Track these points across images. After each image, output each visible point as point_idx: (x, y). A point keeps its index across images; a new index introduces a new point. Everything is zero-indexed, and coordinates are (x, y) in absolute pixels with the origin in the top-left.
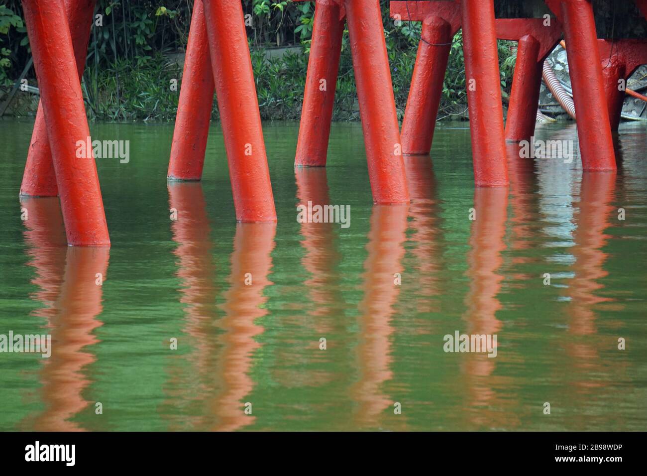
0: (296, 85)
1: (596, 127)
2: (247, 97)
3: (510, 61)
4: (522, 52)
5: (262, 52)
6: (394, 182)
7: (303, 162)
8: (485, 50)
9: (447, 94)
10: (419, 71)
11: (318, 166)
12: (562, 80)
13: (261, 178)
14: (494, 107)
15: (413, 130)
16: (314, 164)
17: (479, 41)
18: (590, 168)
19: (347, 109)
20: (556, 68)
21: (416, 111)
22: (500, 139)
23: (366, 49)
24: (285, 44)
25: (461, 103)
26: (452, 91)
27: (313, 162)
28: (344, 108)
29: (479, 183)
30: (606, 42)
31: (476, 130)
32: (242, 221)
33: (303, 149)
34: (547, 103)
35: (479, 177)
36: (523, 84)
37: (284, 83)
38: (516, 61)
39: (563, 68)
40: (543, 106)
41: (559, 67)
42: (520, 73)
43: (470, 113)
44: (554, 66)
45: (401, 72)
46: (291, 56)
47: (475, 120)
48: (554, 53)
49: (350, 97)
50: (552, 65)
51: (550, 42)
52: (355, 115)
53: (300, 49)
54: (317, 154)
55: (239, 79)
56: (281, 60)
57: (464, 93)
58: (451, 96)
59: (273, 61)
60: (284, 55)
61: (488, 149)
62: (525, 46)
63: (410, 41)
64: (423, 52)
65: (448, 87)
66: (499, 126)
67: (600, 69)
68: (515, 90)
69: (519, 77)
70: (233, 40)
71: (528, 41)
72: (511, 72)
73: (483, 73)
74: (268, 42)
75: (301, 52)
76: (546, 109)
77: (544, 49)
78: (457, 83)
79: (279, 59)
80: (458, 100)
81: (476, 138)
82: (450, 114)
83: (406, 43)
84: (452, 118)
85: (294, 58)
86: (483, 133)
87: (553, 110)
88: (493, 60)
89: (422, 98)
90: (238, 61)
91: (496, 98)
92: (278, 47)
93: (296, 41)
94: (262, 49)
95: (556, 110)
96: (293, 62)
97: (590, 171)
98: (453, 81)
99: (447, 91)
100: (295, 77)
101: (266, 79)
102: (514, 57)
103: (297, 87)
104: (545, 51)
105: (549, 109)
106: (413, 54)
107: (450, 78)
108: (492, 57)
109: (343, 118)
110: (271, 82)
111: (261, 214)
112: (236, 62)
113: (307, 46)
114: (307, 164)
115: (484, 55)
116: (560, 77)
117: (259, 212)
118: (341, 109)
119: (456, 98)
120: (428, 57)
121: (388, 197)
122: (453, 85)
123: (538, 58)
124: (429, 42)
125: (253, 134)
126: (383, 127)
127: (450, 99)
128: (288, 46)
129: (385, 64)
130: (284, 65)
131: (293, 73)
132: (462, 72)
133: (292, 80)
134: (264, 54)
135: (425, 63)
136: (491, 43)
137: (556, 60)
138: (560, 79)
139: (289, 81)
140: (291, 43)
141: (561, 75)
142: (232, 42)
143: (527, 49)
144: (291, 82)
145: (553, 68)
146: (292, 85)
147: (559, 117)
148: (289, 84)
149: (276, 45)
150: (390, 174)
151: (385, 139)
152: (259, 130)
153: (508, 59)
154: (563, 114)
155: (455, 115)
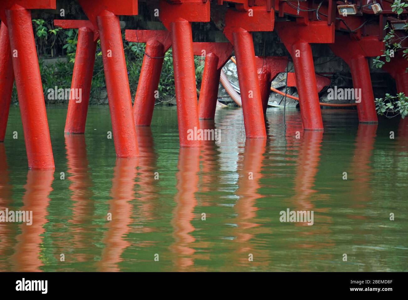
0: (64, 82)
1: (254, 110)
2: (36, 89)
3: (200, 68)
4: (208, 63)
5: (42, 60)
6: (130, 144)
7: (70, 130)
8: (187, 62)
9: (160, 88)
10: (144, 74)
11: (80, 134)
12: (232, 81)
13: (45, 141)
14: (192, 97)
15: (140, 111)
16: (77, 132)
17: (183, 56)
18: (251, 136)
19: (97, 97)
20: (228, 74)
21: (142, 99)
22: (196, 117)
23: (112, 60)
24: (56, 56)
25: (168, 95)
26: (163, 87)
27: (76, 130)
28: (94, 97)
29: (182, 145)
30: (259, 58)
31: (181, 112)
32: (32, 168)
33: (70, 122)
34: (222, 95)
35: (183, 141)
36: (208, 83)
37: (56, 81)
38: (204, 69)
39: (232, 74)
40: (220, 97)
41: (229, 73)
42: (206, 76)
43: (177, 101)
44: (226, 73)
45: (132, 75)
46: (61, 63)
47: (180, 106)
48: (227, 64)
49: (99, 90)
50: (225, 72)
51: (225, 57)
52: (101, 101)
53: (66, 59)
54: (79, 125)
55: (31, 77)
56: (54, 65)
57: (171, 88)
58: (162, 90)
59: (49, 66)
60: (56, 62)
61: (188, 124)
62: (209, 60)
63: (136, 55)
64: (146, 62)
65: (161, 84)
66: (195, 109)
67: (257, 75)
68: (203, 87)
69: (206, 79)
70: (27, 53)
71: (211, 56)
72: (200, 76)
73: (185, 76)
74: (46, 55)
75: (67, 61)
76: (221, 99)
77: (221, 62)
78: (167, 82)
79: (53, 65)
80: (167, 93)
81: (180, 117)
82: (162, 101)
83: (134, 56)
84: (163, 104)
85: (62, 65)
86: (185, 114)
87: (226, 100)
88: (191, 68)
89: (146, 91)
90: (30, 66)
91: (194, 92)
92: (52, 57)
93: (64, 53)
94: (42, 58)
95: (227, 100)
96: (62, 67)
97: (250, 138)
98: (164, 81)
99: (160, 87)
100: (63, 77)
101: (44, 78)
102: (203, 66)
103: (65, 83)
104: (222, 63)
105: (223, 99)
106: (138, 63)
107: (162, 78)
108: (191, 66)
109: (94, 103)
110: (48, 79)
111: (44, 163)
112: (29, 66)
113: (71, 57)
114: (72, 132)
115: (186, 65)
116: (230, 80)
117: (43, 162)
118: (93, 97)
119: (165, 92)
120: (149, 65)
121: (126, 153)
122: (164, 84)
123: (218, 67)
124: (150, 56)
125: (40, 113)
126: (123, 109)
127: (162, 92)
128: (58, 57)
129: (124, 69)
130: (56, 69)
131: (62, 74)
132: (170, 75)
133: (61, 78)
134: (43, 62)
135: (148, 69)
136: (190, 58)
137: (227, 68)
138: (230, 81)
139: (59, 79)
140: (60, 55)
141: (231, 78)
142: (27, 54)
143: (211, 61)
144: (60, 79)
145: (226, 74)
146: (61, 82)
147: (230, 104)
148: (59, 81)
149: (51, 56)
150: (127, 139)
151: (124, 117)
152: (44, 110)
153: (199, 68)
154: (233, 102)
155: (165, 102)
